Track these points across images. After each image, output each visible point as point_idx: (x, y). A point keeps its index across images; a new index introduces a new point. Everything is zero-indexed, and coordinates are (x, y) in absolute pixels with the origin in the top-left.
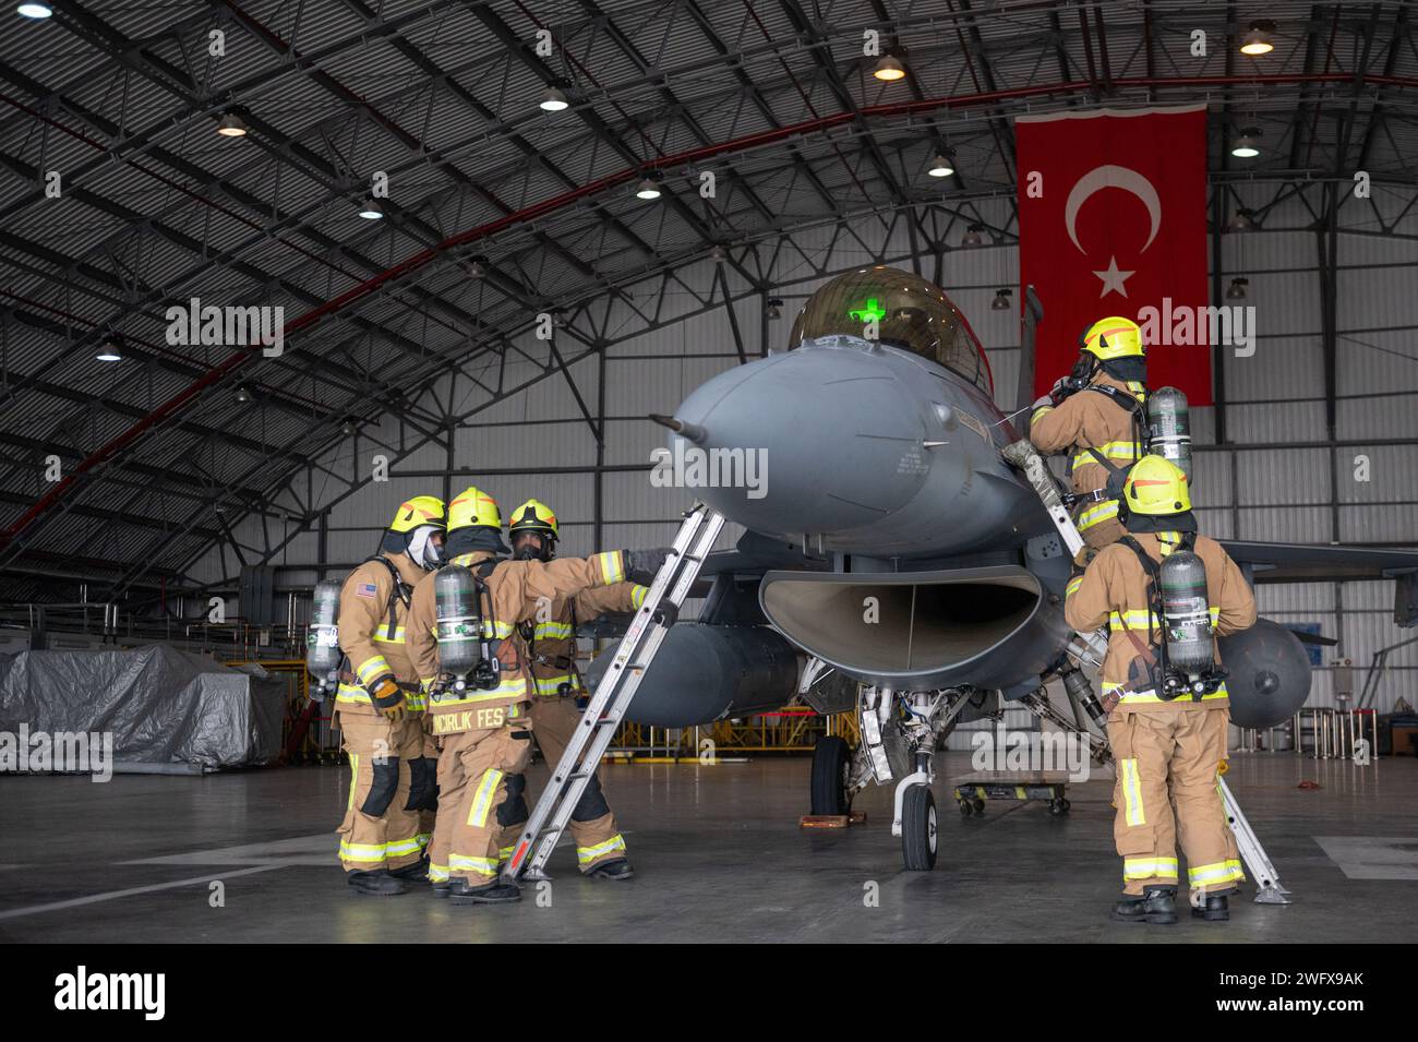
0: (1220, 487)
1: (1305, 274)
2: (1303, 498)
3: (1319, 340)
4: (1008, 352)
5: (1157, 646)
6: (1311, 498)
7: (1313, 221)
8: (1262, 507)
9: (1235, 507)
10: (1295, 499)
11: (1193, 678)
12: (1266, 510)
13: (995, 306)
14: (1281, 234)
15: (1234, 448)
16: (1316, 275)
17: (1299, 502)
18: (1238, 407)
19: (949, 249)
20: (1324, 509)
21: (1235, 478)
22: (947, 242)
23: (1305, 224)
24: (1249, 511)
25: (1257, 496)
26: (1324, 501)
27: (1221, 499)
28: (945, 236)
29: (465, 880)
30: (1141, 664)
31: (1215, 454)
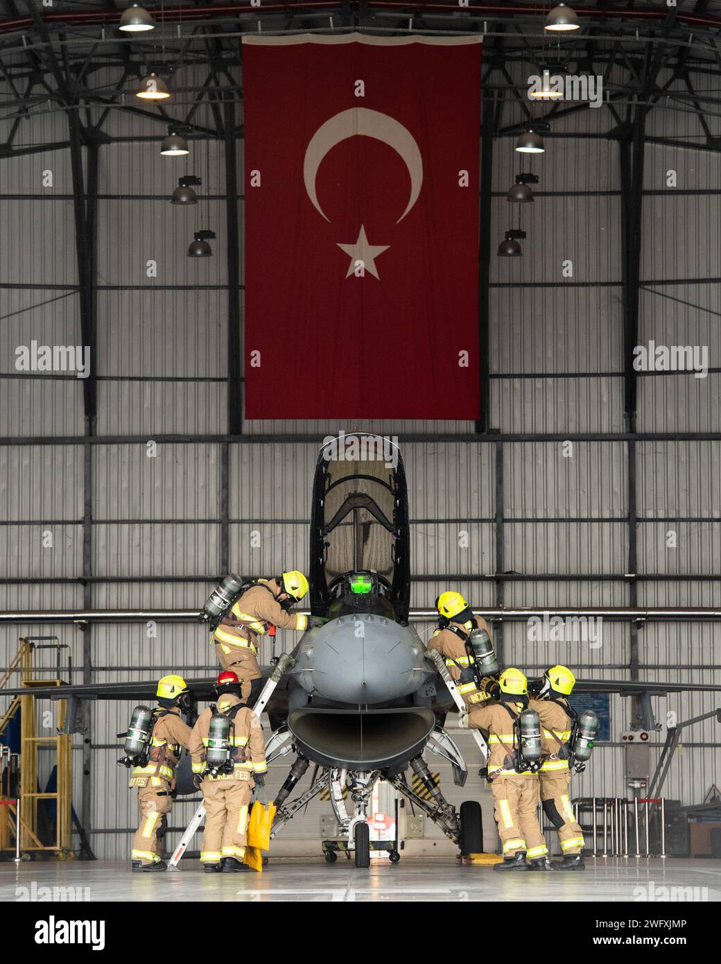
0: (480, 491)
1: (603, 198)
2: (590, 510)
3: (617, 291)
4: (191, 293)
5: (516, 750)
6: (601, 510)
7: (615, 124)
8: (536, 520)
9: (499, 520)
10: (579, 511)
11: (532, 763)
12: (540, 525)
13: (192, 252)
14: (571, 140)
15: (499, 438)
16: (616, 201)
17: (584, 515)
18: (506, 382)
19: (109, 140)
20: (617, 525)
21: (500, 481)
22: (103, 128)
23: (605, 129)
24: (518, 525)
25: (529, 505)
26: (618, 515)
27: (480, 508)
28: (101, 121)
29: (140, 862)
30: (509, 758)
31: (474, 445)
